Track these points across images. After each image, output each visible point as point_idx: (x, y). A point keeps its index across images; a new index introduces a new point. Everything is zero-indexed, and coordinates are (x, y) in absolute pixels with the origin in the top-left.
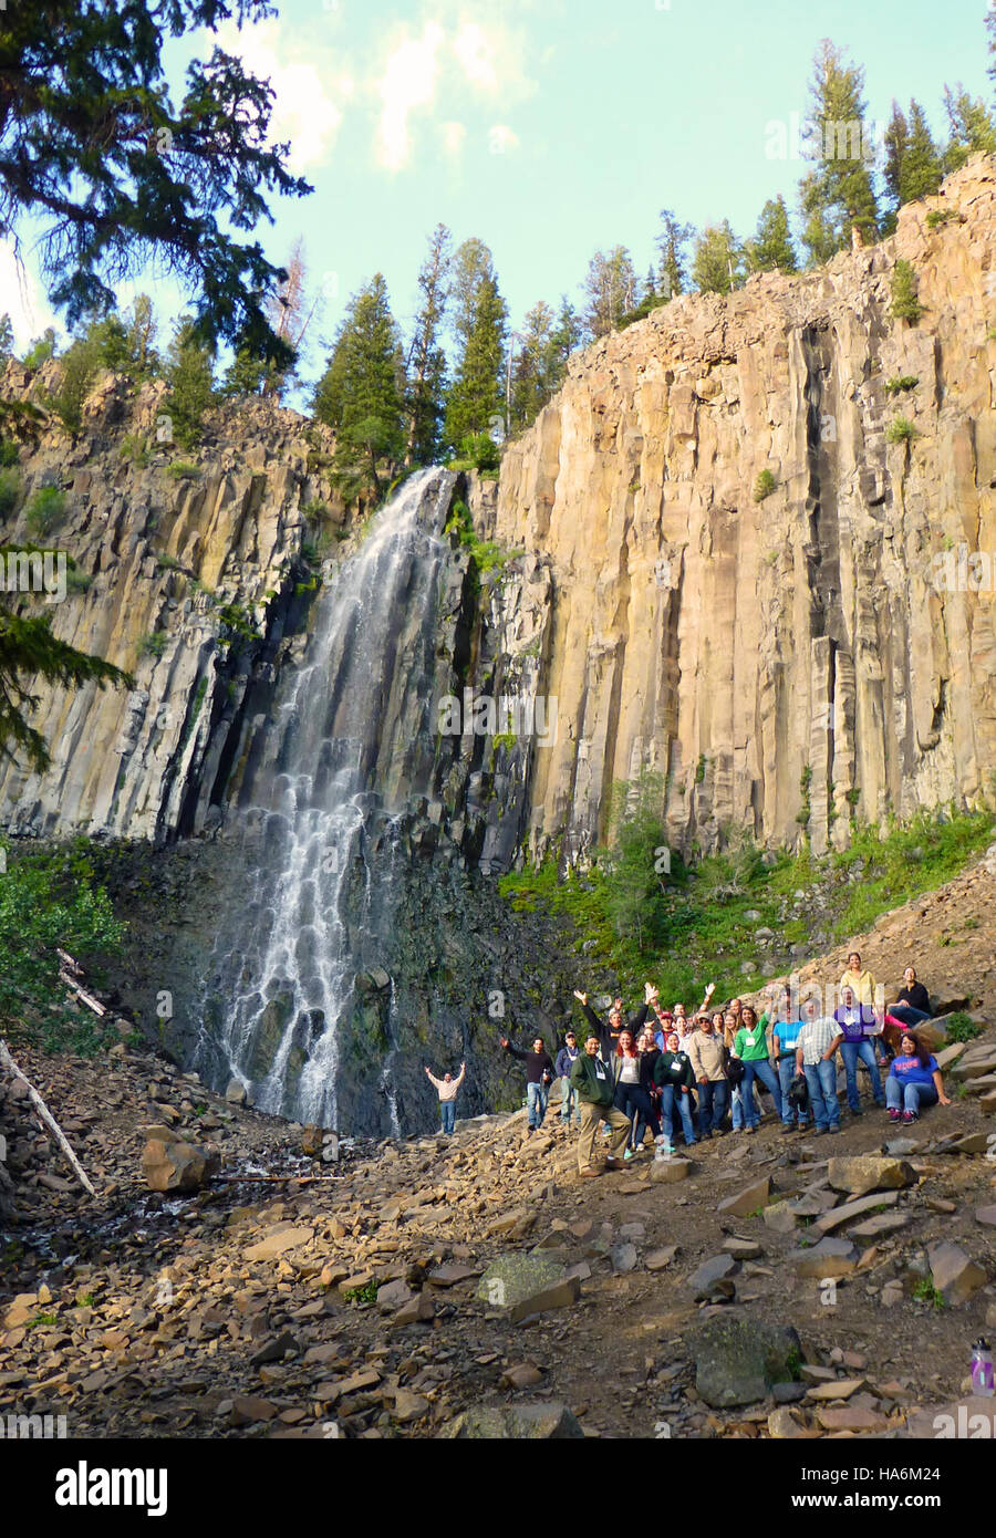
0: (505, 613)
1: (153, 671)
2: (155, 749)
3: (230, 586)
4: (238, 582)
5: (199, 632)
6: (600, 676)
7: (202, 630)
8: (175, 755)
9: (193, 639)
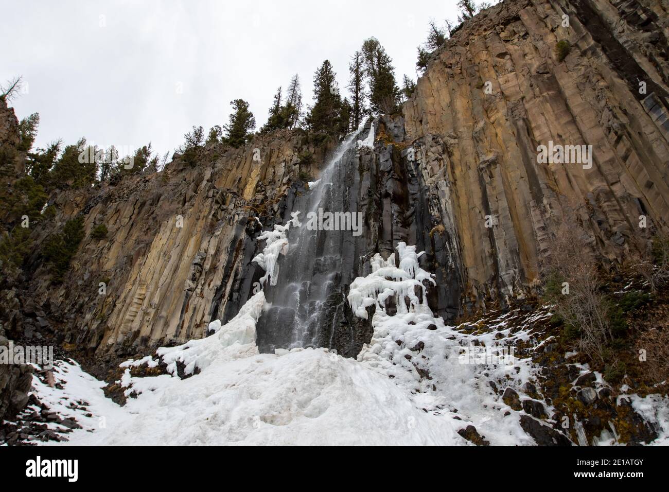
0: (420, 166)
1: (209, 242)
2: (209, 285)
3: (260, 197)
4: (264, 195)
5: (236, 217)
6: (491, 176)
7: (238, 214)
8: (221, 286)
9: (233, 220)
